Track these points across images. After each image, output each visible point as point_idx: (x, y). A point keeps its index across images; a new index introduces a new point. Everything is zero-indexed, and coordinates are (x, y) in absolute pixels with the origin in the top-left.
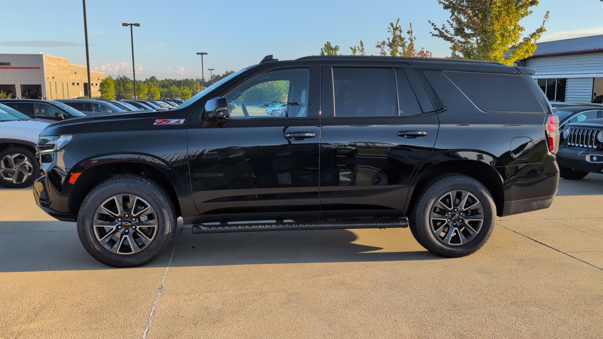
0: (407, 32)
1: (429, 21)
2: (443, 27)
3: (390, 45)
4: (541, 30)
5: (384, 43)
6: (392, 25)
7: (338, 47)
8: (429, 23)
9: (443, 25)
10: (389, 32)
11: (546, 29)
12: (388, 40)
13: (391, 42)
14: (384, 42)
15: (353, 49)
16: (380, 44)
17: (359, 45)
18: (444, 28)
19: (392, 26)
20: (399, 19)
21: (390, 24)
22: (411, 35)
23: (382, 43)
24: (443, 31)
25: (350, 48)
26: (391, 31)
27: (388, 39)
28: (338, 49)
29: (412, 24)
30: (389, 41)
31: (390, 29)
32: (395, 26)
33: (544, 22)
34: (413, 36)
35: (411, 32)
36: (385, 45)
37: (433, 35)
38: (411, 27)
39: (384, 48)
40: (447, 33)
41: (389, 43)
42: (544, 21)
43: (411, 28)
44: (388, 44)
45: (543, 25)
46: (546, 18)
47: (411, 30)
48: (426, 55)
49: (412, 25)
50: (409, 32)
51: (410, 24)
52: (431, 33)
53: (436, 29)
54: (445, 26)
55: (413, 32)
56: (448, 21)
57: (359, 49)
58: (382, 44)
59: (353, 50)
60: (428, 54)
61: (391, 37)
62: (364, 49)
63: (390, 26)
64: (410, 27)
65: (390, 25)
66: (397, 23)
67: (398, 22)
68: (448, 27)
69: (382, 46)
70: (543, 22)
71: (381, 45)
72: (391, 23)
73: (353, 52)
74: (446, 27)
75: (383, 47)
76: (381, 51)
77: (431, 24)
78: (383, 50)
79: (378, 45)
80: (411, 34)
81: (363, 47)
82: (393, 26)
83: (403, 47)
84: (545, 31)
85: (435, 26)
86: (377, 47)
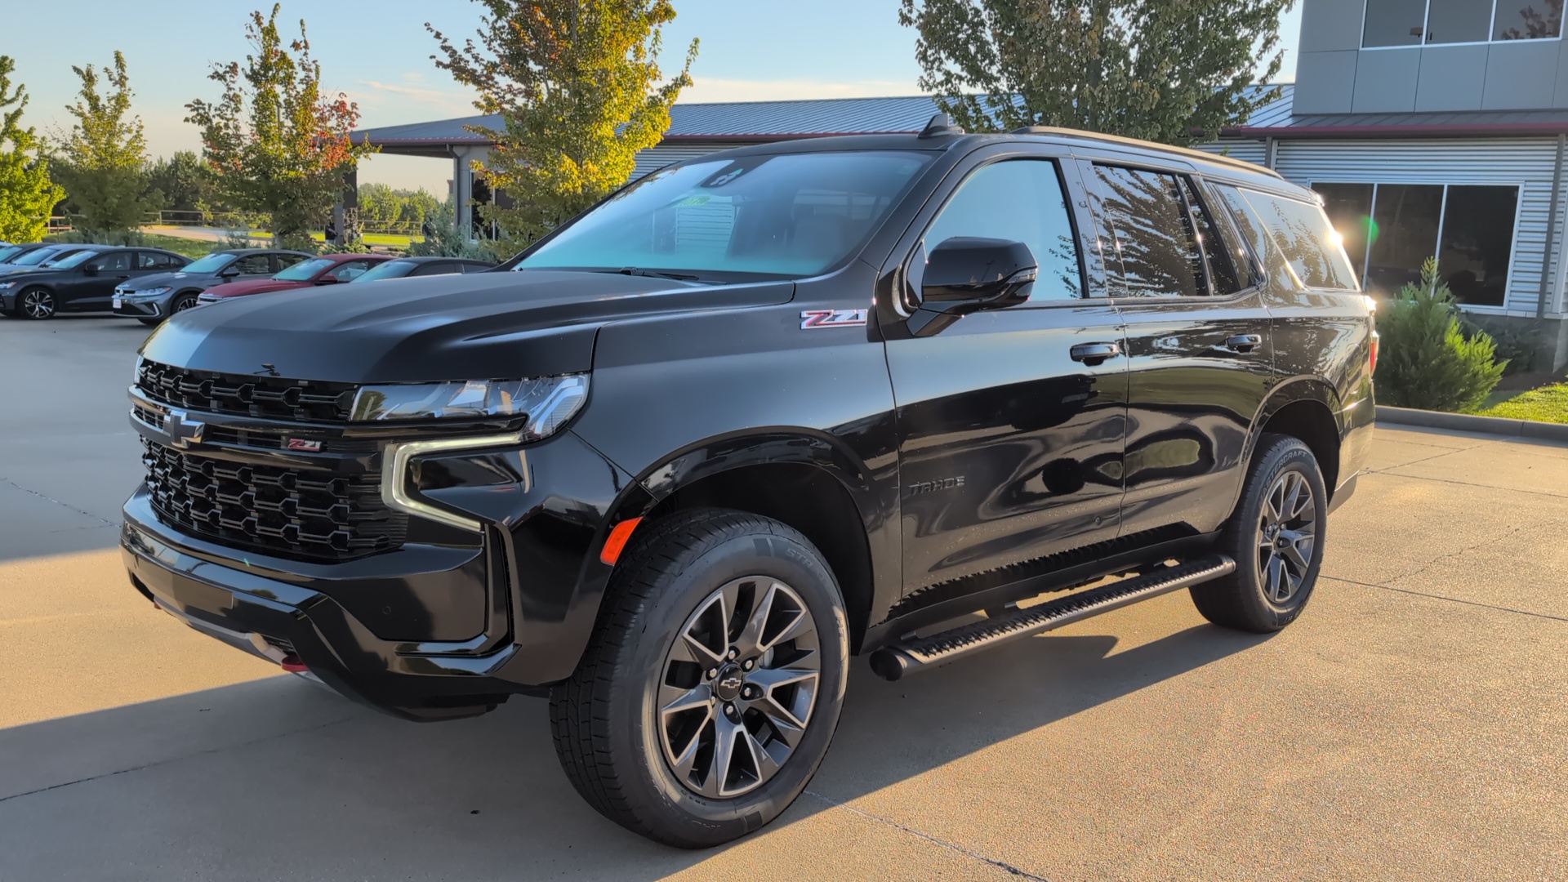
0: (291, 43)
1: (426, 25)
2: (467, 47)
3: (254, 77)
4: (683, 81)
5: (233, 68)
6: (258, 18)
7: (12, 61)
8: (428, 29)
9: (468, 40)
10: (249, 37)
11: (693, 80)
12: (250, 62)
13: (256, 67)
14: (235, 65)
15: (85, 73)
16: (221, 71)
17: (112, 65)
18: (470, 48)
19: (259, 24)
20: (277, 4)
21: (252, 15)
22: (306, 54)
23: (230, 67)
24: (467, 57)
25: (72, 68)
26: (255, 36)
27: (250, 58)
28: (12, 69)
29: (305, 22)
30: (252, 65)
31: (252, 31)
32: (266, 24)
33: (688, 64)
34: (311, 58)
35: (303, 44)
36: (236, 75)
37: (439, 64)
38: (303, 30)
39: (233, 82)
40: (478, 64)
41: (252, 69)
42: (689, 61)
43: (303, 34)
44: (249, 72)
45: (687, 70)
46: (692, 53)
47: (303, 39)
48: (352, 113)
49: (306, 27)
50: (296, 46)
51: (302, 23)
52: (432, 57)
53: (445, 48)
54: (473, 44)
55: (310, 45)
56: (479, 31)
57: (110, 76)
58: (228, 69)
59: (84, 77)
60: (355, 110)
61: (257, 52)
62: (126, 79)
63: (252, 21)
64: (301, 31)
65: (253, 18)
66: (272, 16)
67: (274, 13)
68: (481, 48)
69: (228, 76)
70: (686, 62)
71: (226, 72)
72: (254, 14)
73: (84, 82)
74: (474, 48)
75: (232, 79)
76: (224, 90)
77: (434, 34)
78: (230, 89)
79: (216, 72)
80: (304, 50)
81: (123, 70)
82: (262, 23)
83: (286, 86)
84: (692, 84)
85: (445, 41)
86: (213, 77)
